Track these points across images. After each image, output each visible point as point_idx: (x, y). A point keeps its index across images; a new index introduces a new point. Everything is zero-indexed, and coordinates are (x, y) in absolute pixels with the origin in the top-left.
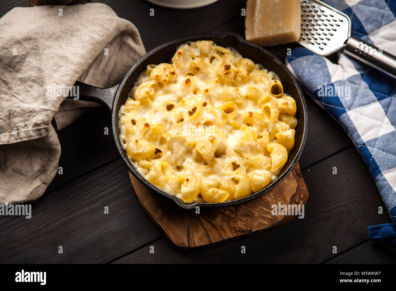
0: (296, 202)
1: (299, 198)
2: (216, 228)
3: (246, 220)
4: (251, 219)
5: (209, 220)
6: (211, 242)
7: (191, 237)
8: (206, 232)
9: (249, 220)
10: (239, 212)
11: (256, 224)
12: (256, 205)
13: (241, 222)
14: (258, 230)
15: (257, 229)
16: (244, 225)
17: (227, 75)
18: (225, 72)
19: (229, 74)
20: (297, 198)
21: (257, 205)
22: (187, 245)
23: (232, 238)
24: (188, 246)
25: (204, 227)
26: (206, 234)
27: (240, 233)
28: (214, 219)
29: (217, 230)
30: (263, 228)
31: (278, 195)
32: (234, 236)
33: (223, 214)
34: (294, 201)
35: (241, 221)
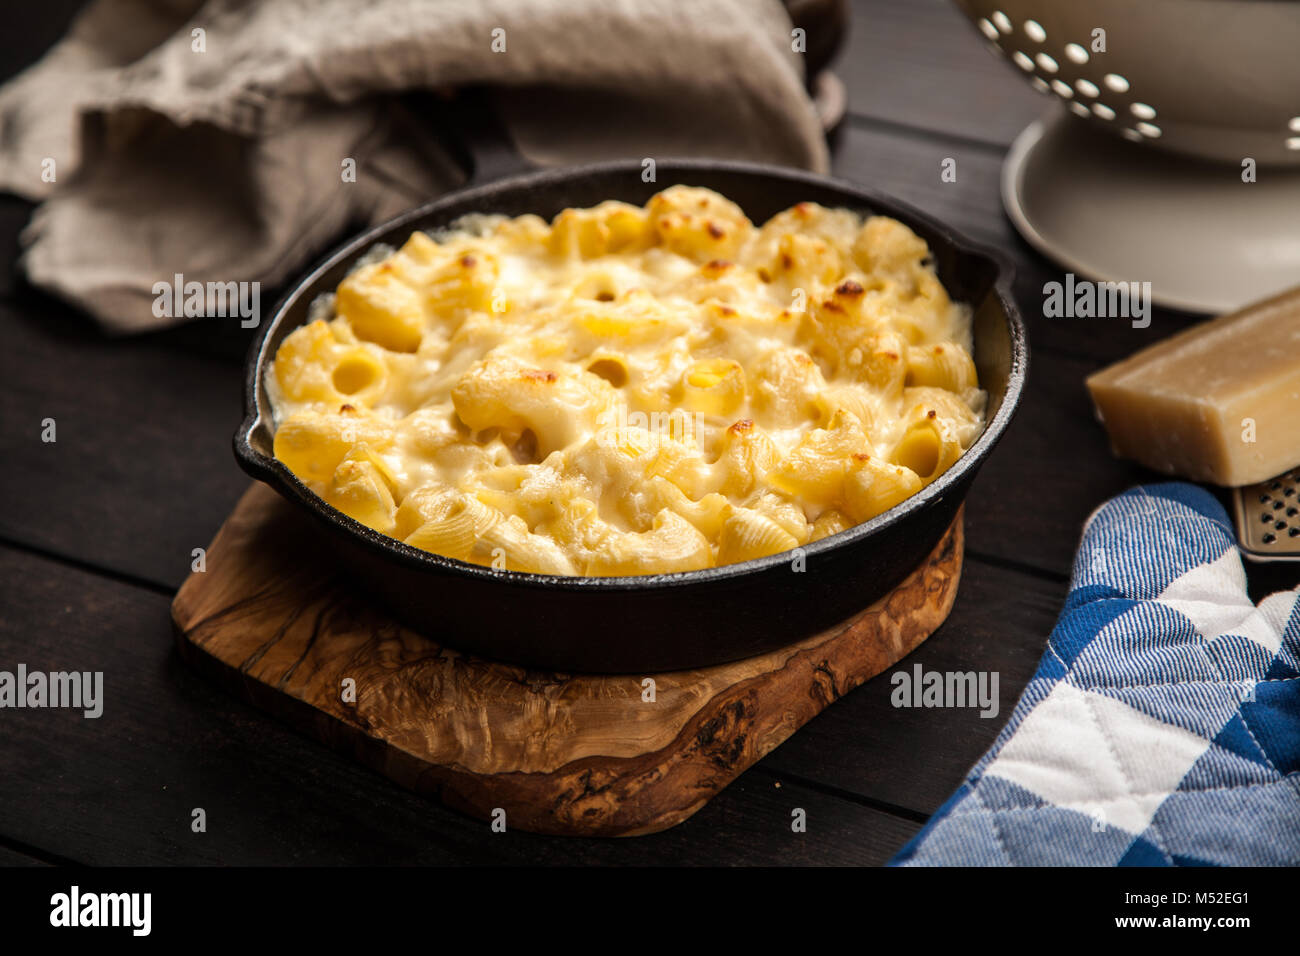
0: (589, 776)
1: (616, 780)
2: (306, 652)
3: (401, 699)
4: (415, 706)
5: (324, 623)
6: (247, 670)
7: (227, 618)
8: (277, 638)
9: (407, 704)
10: (418, 671)
11: (406, 725)
12: (480, 691)
13: (380, 692)
14: (389, 742)
15: (390, 740)
16: (378, 704)
17: (827, 312)
18: (830, 299)
19: (838, 317)
20: (608, 775)
21: (482, 696)
22: (191, 625)
23: (306, 704)
24: (191, 631)
25: (288, 627)
26: (265, 645)
27: (337, 710)
28: (336, 633)
29: (303, 658)
30: (405, 749)
31: (570, 722)
32: (316, 704)
33: (378, 641)
34: (586, 771)
35: (384, 690)
